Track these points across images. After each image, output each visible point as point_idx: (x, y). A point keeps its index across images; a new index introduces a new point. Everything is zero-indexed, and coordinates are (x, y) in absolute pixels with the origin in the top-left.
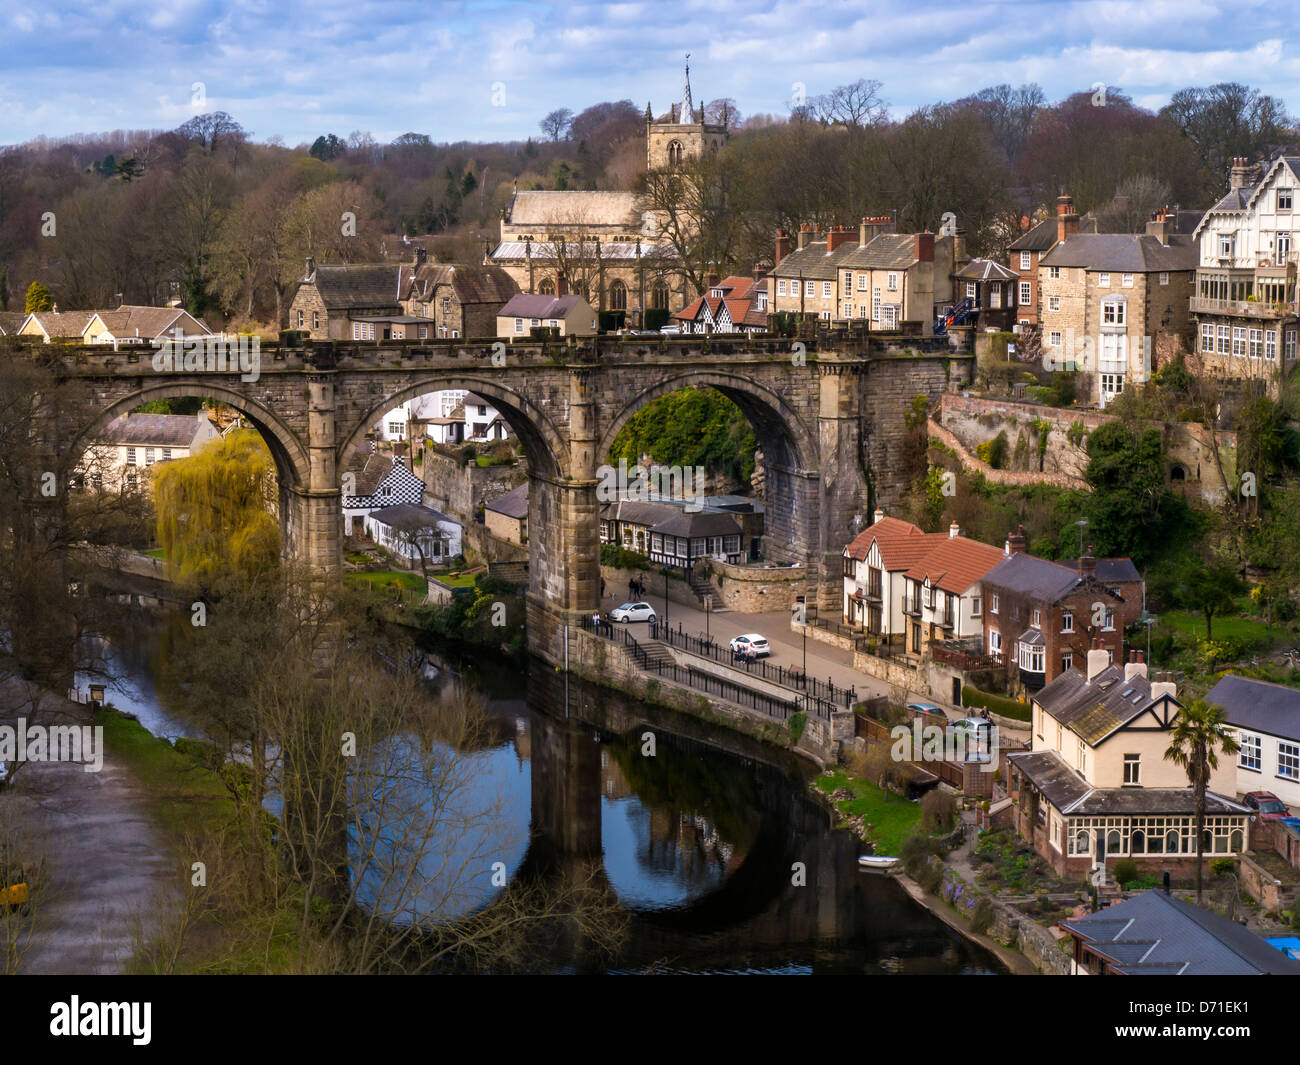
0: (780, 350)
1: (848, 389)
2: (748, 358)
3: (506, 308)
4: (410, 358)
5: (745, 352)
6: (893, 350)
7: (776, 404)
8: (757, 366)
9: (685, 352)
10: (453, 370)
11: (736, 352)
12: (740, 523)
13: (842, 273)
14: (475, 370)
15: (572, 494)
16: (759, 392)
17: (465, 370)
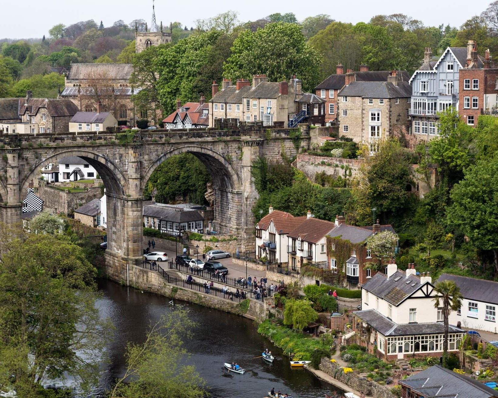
0: (224, 136)
1: (255, 153)
2: (210, 139)
3: (73, 118)
4: (54, 142)
5: (208, 137)
6: (273, 135)
7: (222, 160)
8: (213, 143)
9: (181, 137)
10: (74, 147)
11: (204, 137)
12: (203, 215)
13: (245, 100)
14: (84, 146)
15: (130, 203)
16: (215, 155)
17: (79, 147)
